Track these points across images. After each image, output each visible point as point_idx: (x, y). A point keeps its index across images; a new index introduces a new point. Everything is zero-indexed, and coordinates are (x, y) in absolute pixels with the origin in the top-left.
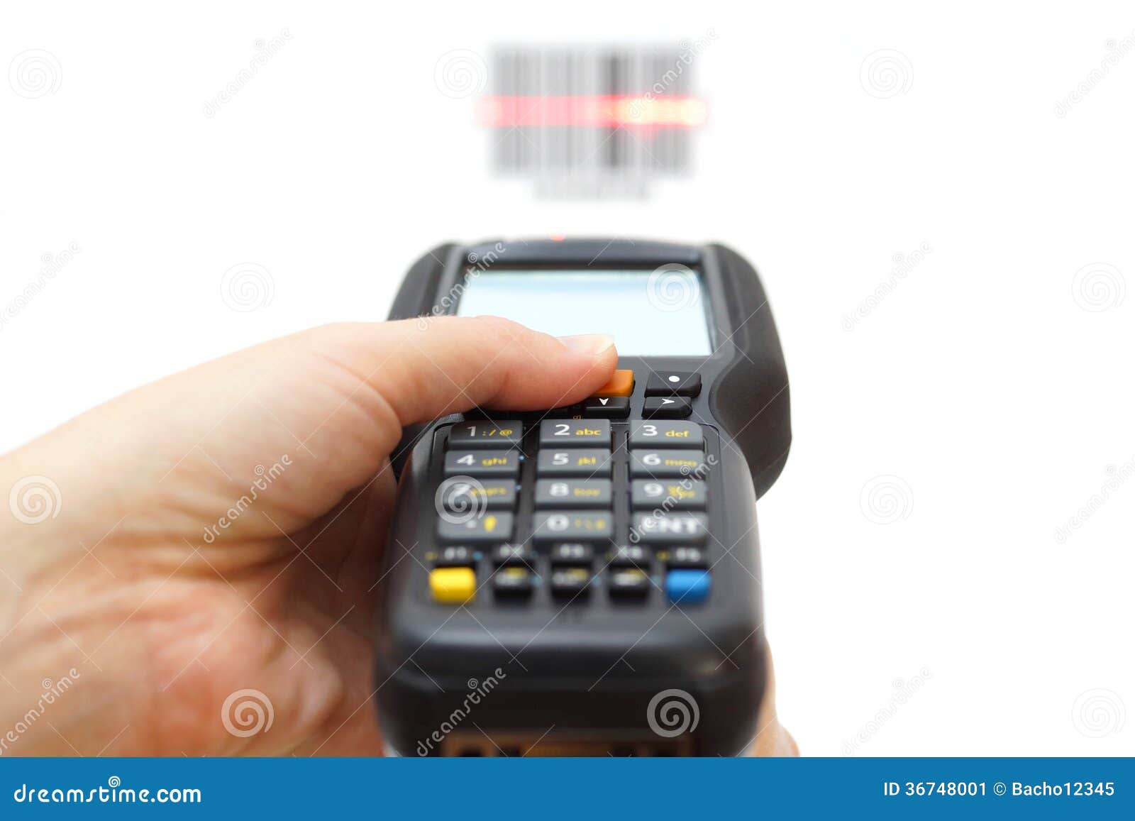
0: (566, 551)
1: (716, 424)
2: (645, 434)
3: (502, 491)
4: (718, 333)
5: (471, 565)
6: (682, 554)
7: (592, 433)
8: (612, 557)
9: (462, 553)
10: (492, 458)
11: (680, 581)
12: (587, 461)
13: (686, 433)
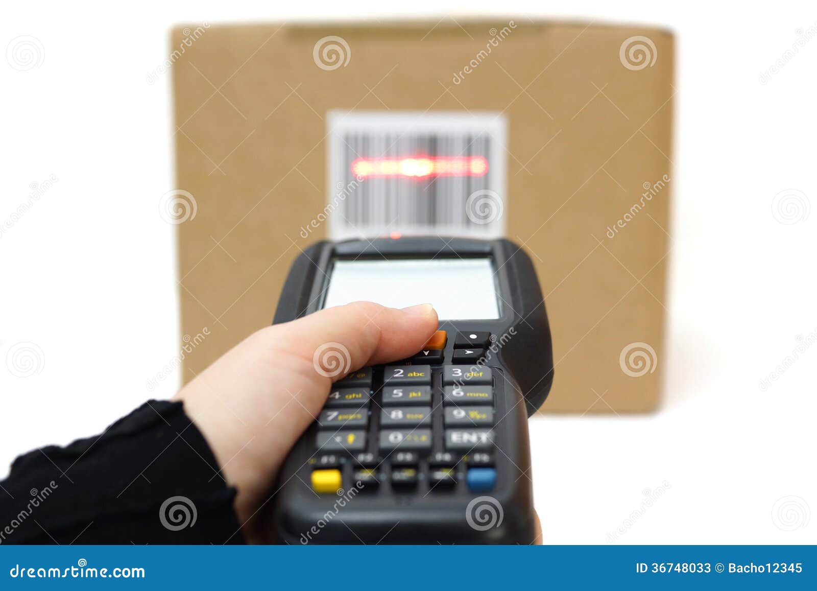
0: (401, 457)
1: (501, 367)
2: (454, 375)
3: (359, 416)
4: (503, 303)
5: (338, 467)
6: (477, 457)
7: (418, 374)
8: (431, 460)
9: (332, 459)
10: (352, 394)
11: (477, 476)
12: (415, 394)
13: (481, 374)
